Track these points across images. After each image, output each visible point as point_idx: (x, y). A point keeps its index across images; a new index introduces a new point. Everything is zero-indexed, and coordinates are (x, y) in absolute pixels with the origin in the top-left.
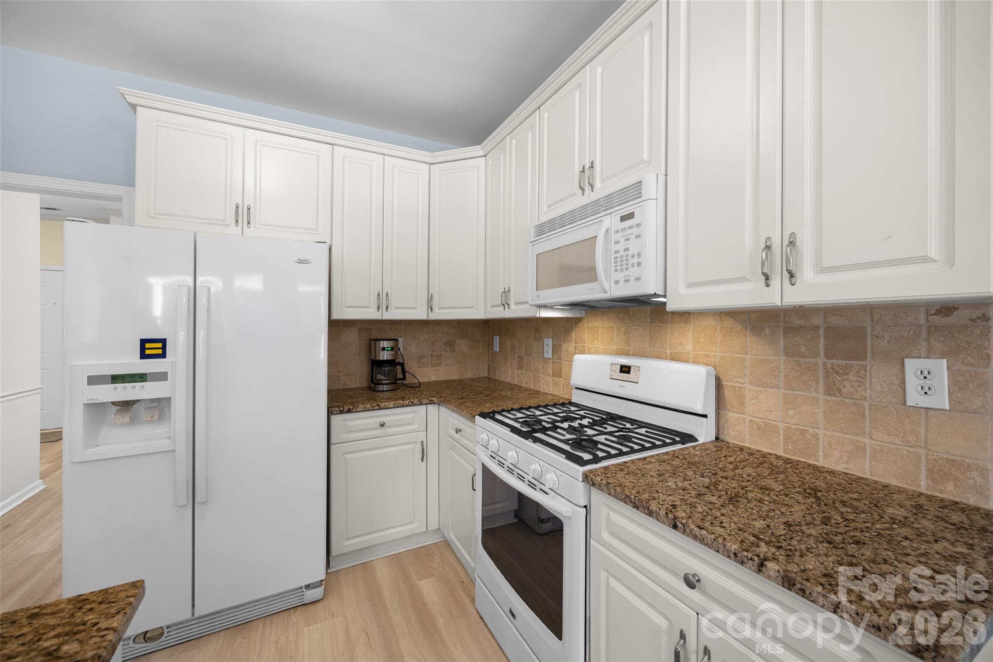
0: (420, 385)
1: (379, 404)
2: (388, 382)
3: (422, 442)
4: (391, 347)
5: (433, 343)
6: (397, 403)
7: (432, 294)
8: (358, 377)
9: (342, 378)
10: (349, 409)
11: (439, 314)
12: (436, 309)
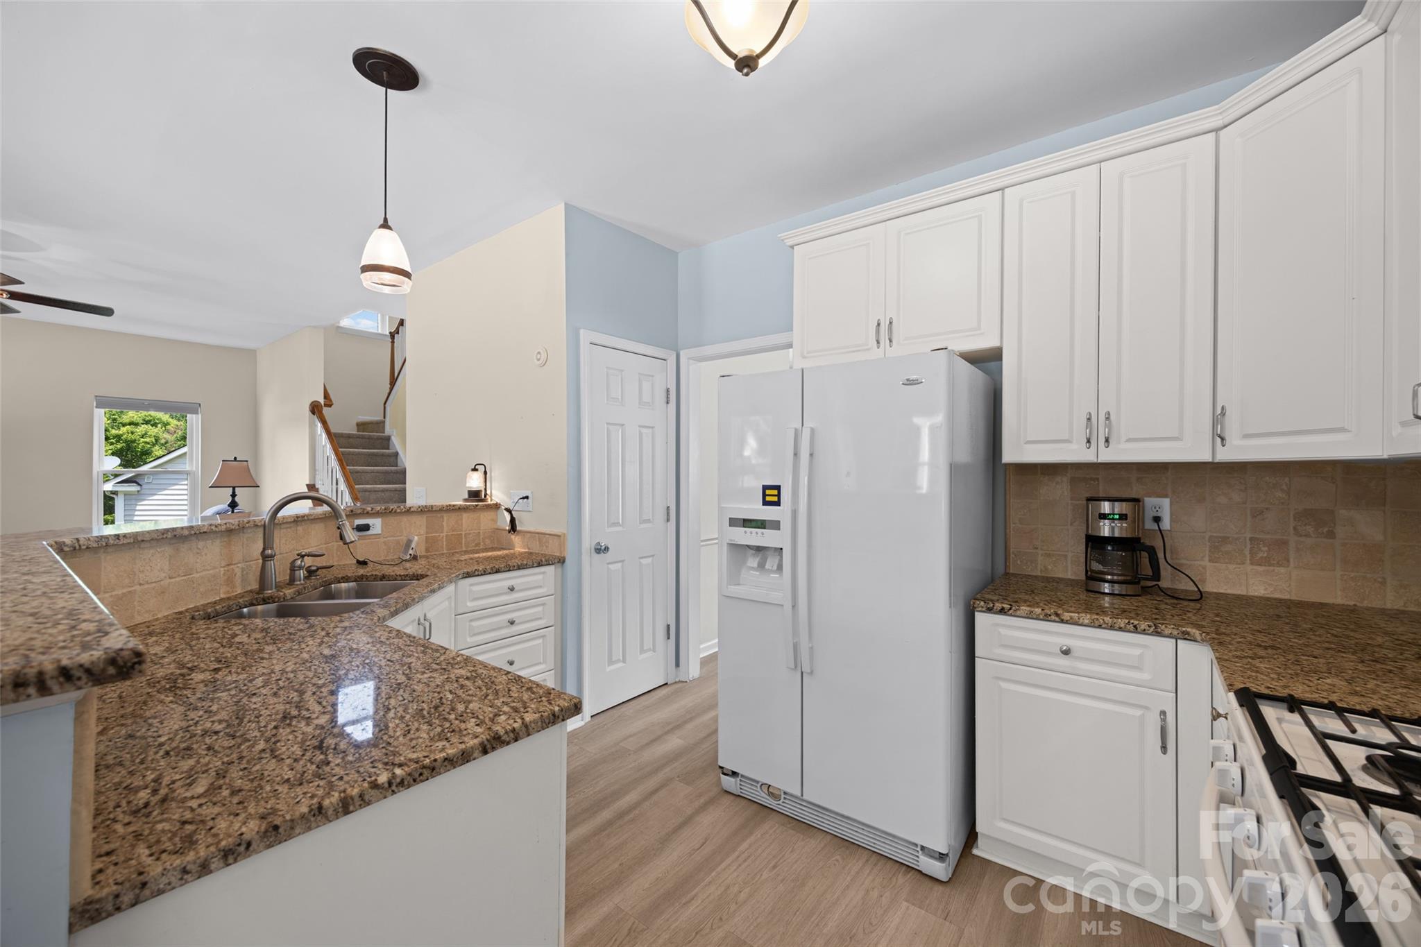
0: (1202, 596)
1: (1060, 612)
2: (1120, 578)
3: (1163, 713)
4: (1119, 515)
5: (1257, 514)
6: (1097, 619)
7: (1223, 407)
8: (1069, 562)
9: (1040, 558)
10: (1003, 609)
11: (1237, 450)
12: (1233, 439)
